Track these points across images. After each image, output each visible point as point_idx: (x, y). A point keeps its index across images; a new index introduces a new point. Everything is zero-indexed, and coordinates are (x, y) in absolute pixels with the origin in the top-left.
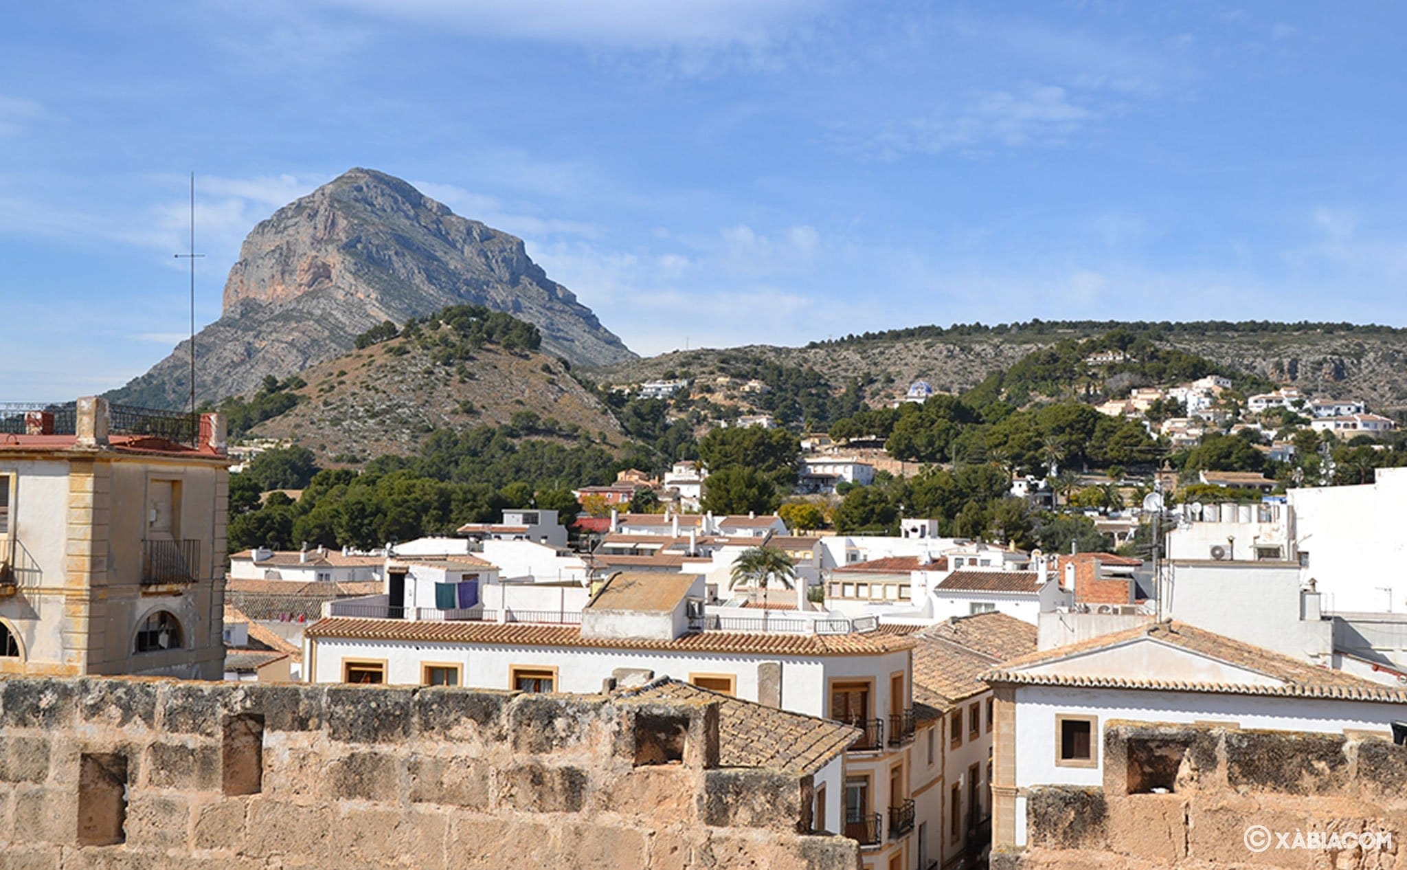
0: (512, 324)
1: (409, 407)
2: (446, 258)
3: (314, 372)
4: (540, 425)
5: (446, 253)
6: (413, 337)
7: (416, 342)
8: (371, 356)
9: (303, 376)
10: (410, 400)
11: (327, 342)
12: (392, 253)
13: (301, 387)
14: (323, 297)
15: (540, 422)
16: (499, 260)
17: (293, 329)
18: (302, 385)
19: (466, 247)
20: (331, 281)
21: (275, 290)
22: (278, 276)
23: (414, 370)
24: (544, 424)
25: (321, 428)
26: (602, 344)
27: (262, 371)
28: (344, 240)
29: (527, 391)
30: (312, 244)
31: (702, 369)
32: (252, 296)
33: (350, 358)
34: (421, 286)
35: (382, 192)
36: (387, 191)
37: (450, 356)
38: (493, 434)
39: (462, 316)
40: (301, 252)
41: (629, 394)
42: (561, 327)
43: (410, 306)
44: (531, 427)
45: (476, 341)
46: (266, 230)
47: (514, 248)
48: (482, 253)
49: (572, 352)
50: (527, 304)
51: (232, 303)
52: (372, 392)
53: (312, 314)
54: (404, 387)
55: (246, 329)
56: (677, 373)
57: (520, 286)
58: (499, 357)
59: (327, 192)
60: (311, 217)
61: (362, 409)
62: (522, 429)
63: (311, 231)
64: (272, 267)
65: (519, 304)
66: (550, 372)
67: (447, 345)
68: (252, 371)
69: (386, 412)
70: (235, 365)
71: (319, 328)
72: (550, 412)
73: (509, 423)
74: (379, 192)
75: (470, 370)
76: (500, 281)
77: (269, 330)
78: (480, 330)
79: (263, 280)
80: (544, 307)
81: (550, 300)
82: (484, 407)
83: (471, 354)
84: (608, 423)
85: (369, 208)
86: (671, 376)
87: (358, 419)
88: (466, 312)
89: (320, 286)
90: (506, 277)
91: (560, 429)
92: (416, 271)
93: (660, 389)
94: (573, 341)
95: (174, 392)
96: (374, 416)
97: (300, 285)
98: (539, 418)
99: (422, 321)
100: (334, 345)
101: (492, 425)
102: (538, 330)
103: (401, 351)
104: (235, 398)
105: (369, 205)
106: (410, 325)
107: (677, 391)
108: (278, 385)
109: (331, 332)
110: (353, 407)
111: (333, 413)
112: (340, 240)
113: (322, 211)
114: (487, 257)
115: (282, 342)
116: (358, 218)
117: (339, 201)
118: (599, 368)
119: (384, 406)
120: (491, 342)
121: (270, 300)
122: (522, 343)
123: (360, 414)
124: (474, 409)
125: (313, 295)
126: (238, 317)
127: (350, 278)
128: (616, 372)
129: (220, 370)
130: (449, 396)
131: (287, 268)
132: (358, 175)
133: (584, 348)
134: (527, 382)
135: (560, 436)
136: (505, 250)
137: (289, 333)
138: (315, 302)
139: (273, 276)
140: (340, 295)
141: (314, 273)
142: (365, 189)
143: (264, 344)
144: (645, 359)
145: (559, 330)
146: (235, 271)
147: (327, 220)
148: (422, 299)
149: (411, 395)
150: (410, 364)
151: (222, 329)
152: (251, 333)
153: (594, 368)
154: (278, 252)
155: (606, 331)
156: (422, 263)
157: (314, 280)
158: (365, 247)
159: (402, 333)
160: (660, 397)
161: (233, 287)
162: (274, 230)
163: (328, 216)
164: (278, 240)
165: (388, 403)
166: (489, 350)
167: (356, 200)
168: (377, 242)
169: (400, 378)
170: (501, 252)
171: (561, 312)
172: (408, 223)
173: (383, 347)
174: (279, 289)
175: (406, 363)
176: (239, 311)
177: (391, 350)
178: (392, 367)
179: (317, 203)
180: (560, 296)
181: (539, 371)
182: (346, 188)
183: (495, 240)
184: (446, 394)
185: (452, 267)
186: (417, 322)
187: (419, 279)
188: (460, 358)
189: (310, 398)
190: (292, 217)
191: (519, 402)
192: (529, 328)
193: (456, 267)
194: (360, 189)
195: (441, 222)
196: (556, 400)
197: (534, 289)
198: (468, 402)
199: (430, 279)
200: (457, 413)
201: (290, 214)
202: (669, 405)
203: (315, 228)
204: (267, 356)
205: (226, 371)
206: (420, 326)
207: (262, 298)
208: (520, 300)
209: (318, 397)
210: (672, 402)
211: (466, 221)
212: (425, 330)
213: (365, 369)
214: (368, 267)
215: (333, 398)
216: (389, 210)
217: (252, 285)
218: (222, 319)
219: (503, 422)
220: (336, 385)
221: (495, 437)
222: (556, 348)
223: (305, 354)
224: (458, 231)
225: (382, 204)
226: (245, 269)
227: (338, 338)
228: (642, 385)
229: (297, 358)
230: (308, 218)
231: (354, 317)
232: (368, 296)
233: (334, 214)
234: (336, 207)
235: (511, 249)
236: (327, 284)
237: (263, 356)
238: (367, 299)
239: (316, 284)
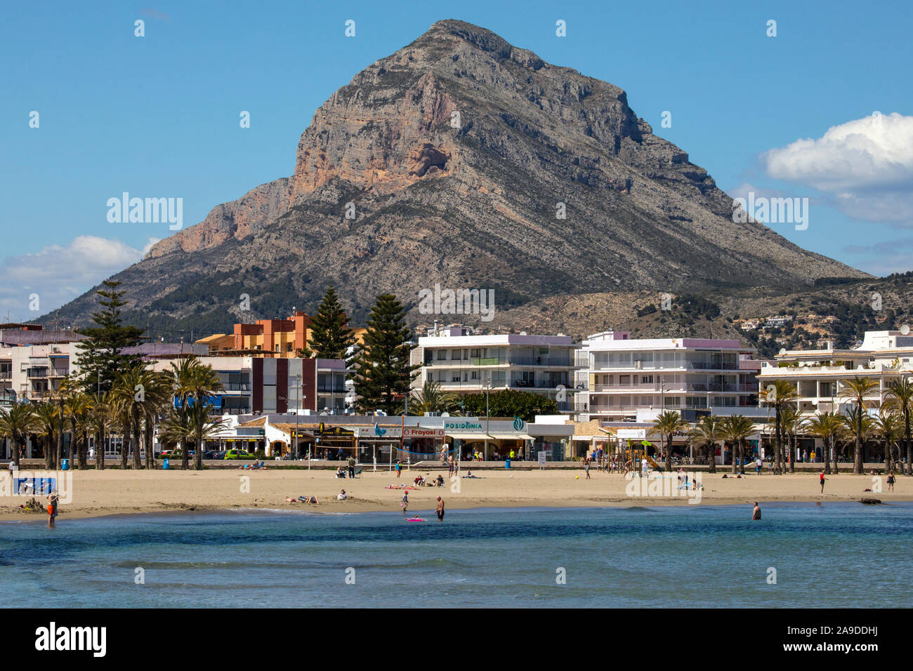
11: (460, 240)
12: (505, 138)
14: (442, 189)
16: (603, 123)
17: (419, 225)
20: (448, 171)
21: (375, 174)
22: (379, 160)
30: (421, 129)
31: (801, 309)
32: (342, 176)
34: (536, 172)
40: (407, 136)
41: (760, 325)
42: (677, 203)
48: (584, 116)
53: (435, 209)
56: (787, 311)
63: (418, 114)
64: (369, 148)
68: (385, 268)
71: (449, 226)
77: (389, 224)
79: (358, 160)
85: (472, 84)
86: (782, 313)
89: (433, 175)
92: (530, 157)
93: (777, 322)
94: (690, 221)
95: (304, 289)
97: (411, 174)
105: (471, 78)
107: (787, 323)
109: (462, 230)
113: (428, 92)
114: (589, 121)
116: (466, 99)
121: (370, 184)
125: (430, 186)
126: (336, 202)
127: (471, 172)
129: (344, 266)
131: (390, 152)
133: (703, 228)
137: (417, 230)
138: (435, 195)
139: (372, 159)
140: (463, 190)
141: (426, 162)
142: (463, 59)
143: (388, 239)
145: (676, 209)
147: (435, 103)
152: (369, 226)
157: (426, 169)
158: (479, 134)
160: (776, 327)
162: (361, 102)
163: (436, 99)
164: (372, 116)
166: (699, 319)
167: (458, 75)
168: (488, 127)
170: (603, 111)
174: (381, 174)
194: (456, 58)
195: (536, 81)
199: (544, 163)
202: (781, 331)
203: (423, 112)
207: (358, 180)
210: (783, 329)
214: (486, 158)
216: (489, 81)
217: (345, 165)
222: (673, 230)
223: (439, 252)
224: (555, 90)
225: (482, 75)
226: (327, 142)
227: (468, 235)
228: (767, 318)
229: (433, 256)
230: (414, 100)
231: (482, 214)
232: (493, 191)
233: (441, 96)
234: (441, 89)
235: (614, 108)
236: (441, 174)
237: (393, 252)
238: (492, 194)
239: (428, 171)
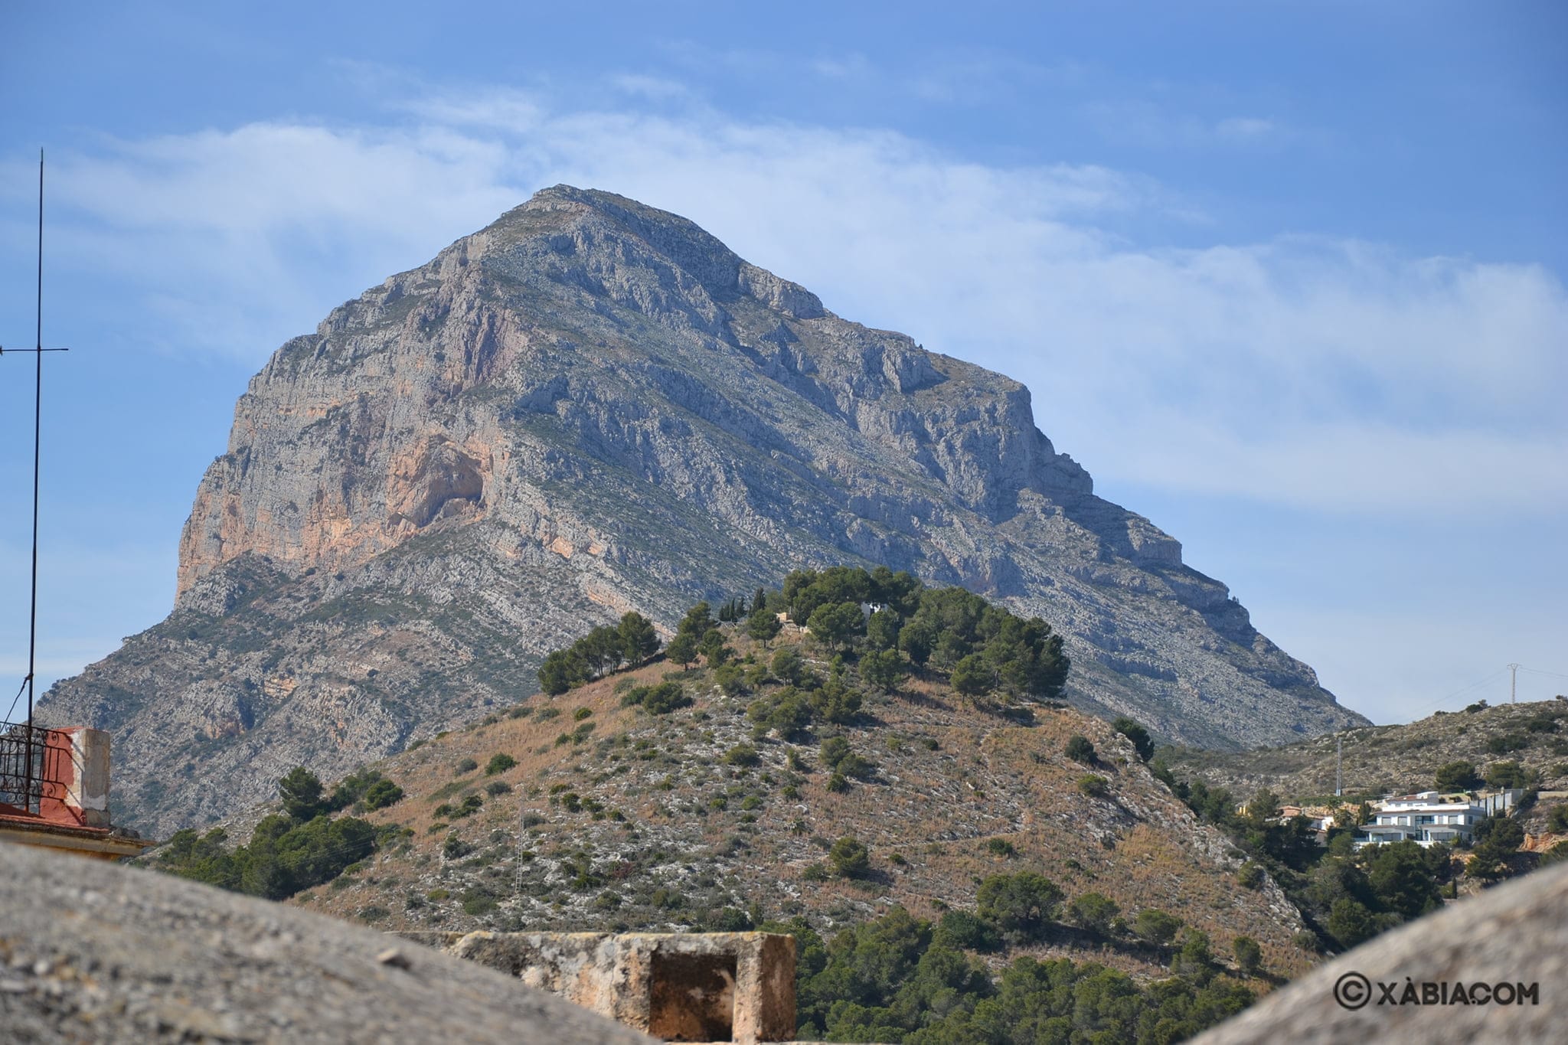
0: (984, 624)
1: (686, 859)
2: (805, 441)
3: (424, 760)
4: (1063, 913)
5: (804, 424)
6: (703, 659)
7: (711, 674)
8: (586, 714)
9: (392, 773)
10: (691, 840)
11: (468, 679)
12: (652, 425)
13: (386, 803)
14: (455, 551)
15: (1063, 907)
16: (958, 444)
17: (371, 644)
18: (389, 795)
19: (863, 408)
20: (483, 506)
21: (324, 533)
22: (335, 495)
23: (703, 754)
24: (1075, 911)
25: (437, 920)
26: (1258, 685)
27: (282, 760)
28: (520, 388)
29: (1025, 816)
30: (431, 402)
32: (259, 549)
33: (527, 720)
34: (735, 519)
35: (628, 252)
36: (643, 250)
37: (804, 715)
38: (926, 937)
39: (840, 598)
40: (398, 424)
41: (1332, 832)
42: (1136, 636)
43: (701, 578)
44: (1037, 921)
45: (879, 670)
46: (304, 363)
47: (1001, 409)
48: (909, 424)
49: (1167, 708)
50: (1037, 570)
51: (205, 571)
52: (584, 817)
53: (426, 601)
54: (673, 801)
55: (242, 645)
56: (1482, 772)
57: (1017, 521)
58: (944, 715)
59: (475, 254)
60: (431, 325)
61: (554, 865)
62: (1010, 925)
63: (429, 365)
64: (318, 470)
65: (1016, 569)
66: (1093, 760)
67: (797, 683)
68: (256, 763)
69: (621, 872)
70: (206, 746)
71: (445, 640)
72: (1092, 878)
73: (971, 906)
74: (619, 251)
75: (861, 753)
76: (959, 503)
77: (307, 646)
78: (891, 640)
79: (293, 506)
80: (1084, 577)
81: (1105, 557)
82: (899, 861)
83: (865, 707)
84: (1265, 912)
85: (590, 300)
86: (1460, 780)
87: (543, 891)
88: (853, 588)
89: (451, 520)
90: (977, 490)
91: (1122, 929)
92: (721, 478)
93: (1427, 818)
94: (1170, 677)
96: (588, 883)
97: (396, 519)
98: (1057, 895)
99: (731, 614)
100: (485, 689)
101: (922, 912)
102: (1058, 641)
103: (667, 701)
104: (202, 833)
105: (592, 292)
106: (697, 627)
107: (1481, 826)
108: (323, 796)
109: (478, 650)
110: (528, 857)
111: (474, 876)
112: (509, 390)
113: (459, 309)
114: (922, 437)
115: (341, 680)
116: (559, 327)
117: (507, 281)
118: (1244, 753)
119: (615, 857)
120: (924, 674)
121: (311, 562)
122: (1013, 676)
123: (549, 879)
124: (873, 865)
125: (431, 548)
126: (219, 609)
127: (533, 498)
128: (1294, 768)
129: (164, 763)
130: (801, 828)
131: (359, 472)
132: (562, 205)
133: (1202, 697)
134: (1025, 791)
135: (1120, 948)
136: (974, 415)
137: (362, 656)
138: (434, 567)
139: (320, 495)
140: (505, 547)
141: (434, 485)
142: (580, 246)
143: (290, 685)
144: (1385, 729)
145: (1129, 645)
146: (215, 482)
147: (473, 335)
148: (737, 557)
149: (694, 824)
150: (693, 737)
151: (173, 644)
152: (256, 656)
153: (1233, 756)
154: (336, 425)
155: (1270, 648)
156: (739, 456)
157: (435, 505)
158: (579, 411)
159: (673, 647)
160: (1426, 844)
161: (208, 525)
162: (325, 363)
163: (477, 324)
164: (336, 393)
165: (628, 849)
166: (916, 698)
167: (556, 277)
168: (610, 397)
169: (664, 777)
170: (962, 419)
171: (1136, 591)
172: (699, 339)
173: (619, 689)
174: (337, 530)
175: (680, 732)
176: (224, 593)
177: (638, 697)
178: (643, 745)
179: (445, 287)
180: (1136, 544)
181: (1059, 757)
182: (527, 242)
183: (947, 387)
184: (791, 824)
185: (824, 465)
186: (714, 616)
187: (727, 500)
188: (835, 720)
189: (410, 833)
190: (377, 326)
191: (1004, 849)
192: (1034, 635)
193: (833, 467)
194: (565, 247)
195: (794, 339)
196: (1108, 844)
197: (1058, 529)
198: (855, 846)
199: (761, 498)
200: (824, 879)
201: (369, 319)
202: (1459, 866)
203: (440, 358)
204: (300, 720)
205: (182, 764)
206: (724, 628)
207: (290, 554)
208: (1017, 558)
209: (433, 830)
210: (1466, 858)
211: (862, 332)
212: (738, 639)
213: (566, 750)
214: (586, 468)
215: (475, 833)
216: (646, 304)
217: (262, 519)
218: (176, 616)
219: (956, 905)
220: (484, 795)
221: (932, 947)
222: (1116, 693)
223: (403, 711)
224: (841, 362)
225: (626, 286)
226: (244, 474)
227: (497, 667)
228: (1374, 805)
229: (382, 723)
230: (421, 328)
231: (545, 609)
232: (585, 549)
233: (492, 318)
234: (497, 299)
235: (992, 411)
236: (470, 516)
237: (288, 719)
238: (582, 557)
239: (440, 515)
